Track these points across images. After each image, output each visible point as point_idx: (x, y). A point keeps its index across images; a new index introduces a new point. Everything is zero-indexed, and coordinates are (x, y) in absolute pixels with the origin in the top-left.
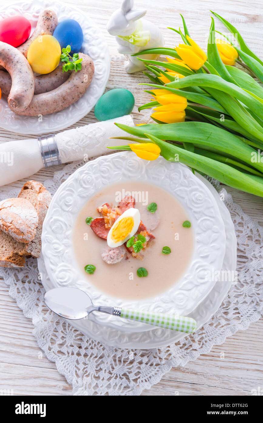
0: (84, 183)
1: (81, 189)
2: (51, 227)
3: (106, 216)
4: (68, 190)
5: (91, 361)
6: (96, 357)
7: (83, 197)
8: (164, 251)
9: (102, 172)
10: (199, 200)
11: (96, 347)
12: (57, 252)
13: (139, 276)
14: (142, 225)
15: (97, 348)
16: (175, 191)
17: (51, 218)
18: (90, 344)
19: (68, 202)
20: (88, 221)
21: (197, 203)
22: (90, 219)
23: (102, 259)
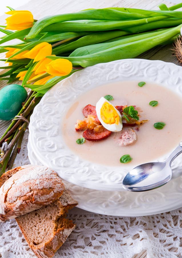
0: (44, 127)
2: (60, 166)
3: (87, 124)
4: (39, 140)
7: (55, 136)
8: (153, 105)
9: (48, 112)
10: (128, 66)
12: (88, 173)
13: (161, 129)
14: (118, 107)
16: (107, 79)
17: (52, 161)
19: (49, 145)
20: (80, 142)
21: (130, 70)
22: (79, 140)
23: (124, 146)
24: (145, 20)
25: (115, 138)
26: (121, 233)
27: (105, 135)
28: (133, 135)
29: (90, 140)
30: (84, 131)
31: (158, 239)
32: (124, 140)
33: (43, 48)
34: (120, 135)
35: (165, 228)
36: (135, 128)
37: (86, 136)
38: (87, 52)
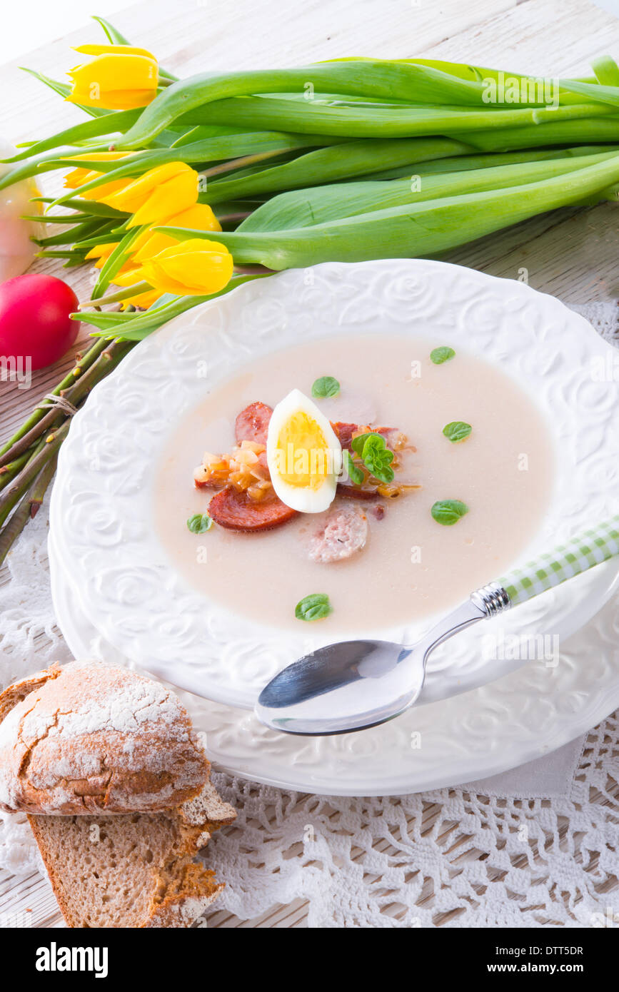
0: (106, 459)
1: (109, 480)
2: (110, 600)
3: (231, 471)
4: (77, 501)
5: (549, 859)
6: (549, 843)
7: (133, 492)
8: (452, 438)
9: (129, 410)
10: (416, 288)
11: (523, 817)
12: (186, 635)
13: (451, 524)
14: (340, 426)
15: (527, 817)
17: (93, 580)
18: (500, 827)
19: (104, 523)
20: (198, 526)
21: (417, 299)
22: (198, 518)
23: (322, 563)
24: (531, 115)
25: (304, 530)
26: (262, 828)
27: (275, 517)
28: (357, 530)
29: (227, 526)
30: (218, 493)
31: (359, 868)
32: (327, 545)
33: (170, 184)
34: (323, 522)
35: (391, 839)
36: (374, 506)
37: (218, 512)
38: (307, 210)
